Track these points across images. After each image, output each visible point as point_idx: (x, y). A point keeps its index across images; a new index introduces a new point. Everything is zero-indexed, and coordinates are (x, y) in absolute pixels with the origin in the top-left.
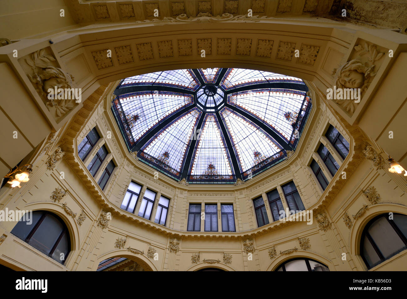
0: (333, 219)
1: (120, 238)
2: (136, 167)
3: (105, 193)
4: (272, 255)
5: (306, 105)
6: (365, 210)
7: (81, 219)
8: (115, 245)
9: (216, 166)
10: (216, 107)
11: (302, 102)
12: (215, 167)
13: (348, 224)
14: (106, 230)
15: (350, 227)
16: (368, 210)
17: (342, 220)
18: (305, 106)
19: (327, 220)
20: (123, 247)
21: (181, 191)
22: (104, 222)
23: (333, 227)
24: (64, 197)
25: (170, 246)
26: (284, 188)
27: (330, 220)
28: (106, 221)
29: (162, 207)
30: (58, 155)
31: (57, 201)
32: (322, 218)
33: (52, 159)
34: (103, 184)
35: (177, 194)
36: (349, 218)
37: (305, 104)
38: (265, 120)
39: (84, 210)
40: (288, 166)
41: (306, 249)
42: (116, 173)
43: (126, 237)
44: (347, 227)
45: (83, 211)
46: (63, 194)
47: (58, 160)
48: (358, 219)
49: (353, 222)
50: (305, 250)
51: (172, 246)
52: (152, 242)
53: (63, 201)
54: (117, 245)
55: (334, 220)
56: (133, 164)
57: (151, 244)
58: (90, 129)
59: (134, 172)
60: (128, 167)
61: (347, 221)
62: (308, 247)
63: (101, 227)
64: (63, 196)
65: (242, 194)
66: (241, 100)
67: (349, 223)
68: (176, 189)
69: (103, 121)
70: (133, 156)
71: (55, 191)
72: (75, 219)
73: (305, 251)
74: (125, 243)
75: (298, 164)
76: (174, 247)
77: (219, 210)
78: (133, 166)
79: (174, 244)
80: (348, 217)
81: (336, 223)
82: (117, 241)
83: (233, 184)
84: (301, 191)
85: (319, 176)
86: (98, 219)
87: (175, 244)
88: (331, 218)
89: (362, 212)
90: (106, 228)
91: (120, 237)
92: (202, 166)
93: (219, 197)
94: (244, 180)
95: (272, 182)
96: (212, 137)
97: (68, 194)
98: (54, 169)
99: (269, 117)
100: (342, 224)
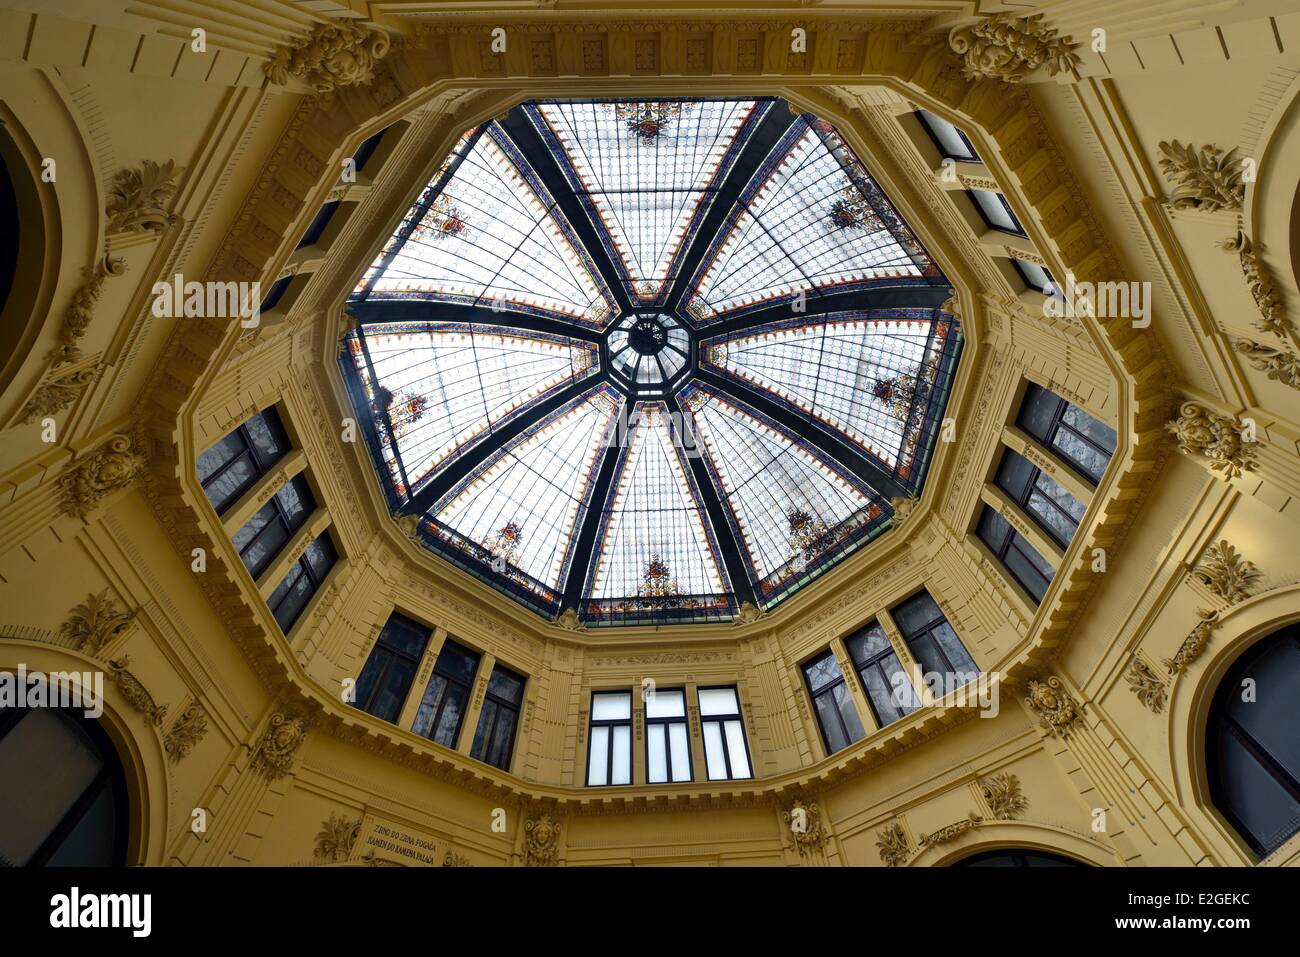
0: (1086, 692)
1: (337, 818)
2: (410, 565)
3: (294, 645)
4: (893, 854)
5: (939, 347)
6: (1208, 627)
7: (185, 734)
8: (315, 845)
9: (671, 566)
10: (666, 384)
11: (923, 342)
12: (667, 570)
13: (1151, 695)
14: (282, 784)
15: (1158, 705)
16: (1217, 628)
17: (1123, 685)
18: (936, 351)
19: (1064, 696)
20: (348, 854)
21: (561, 651)
22: (275, 753)
23: (1091, 718)
24: (124, 634)
25: (527, 843)
26: (900, 614)
27: (1076, 695)
28: (284, 752)
29: (498, 703)
30: (113, 462)
31: (88, 647)
32: (1049, 694)
33: (87, 474)
34: (290, 610)
35: (550, 659)
36: (1148, 674)
37: (935, 346)
38: (816, 413)
39: (202, 699)
40: (905, 546)
41: (1014, 815)
42: (338, 580)
43: (360, 814)
44: (1149, 709)
45: (197, 699)
46: (117, 624)
47: (115, 486)
48: (1184, 671)
49: (1166, 683)
50: (1010, 818)
51: (531, 846)
52: (458, 832)
53: (115, 650)
54: (323, 844)
55: (1090, 693)
56: (402, 556)
57: (455, 840)
58: (254, 408)
59: (405, 582)
60: (385, 565)
61: (1142, 685)
62: (1018, 806)
63: (262, 771)
64: (117, 630)
65: (765, 651)
66: (739, 357)
67: (1150, 692)
68: (545, 644)
69: (307, 395)
70: (403, 530)
71: (86, 604)
72: (157, 729)
73: (1013, 822)
74: (354, 835)
75: (937, 533)
76: (540, 849)
77: (691, 708)
78: (403, 564)
79: (539, 835)
80: (1146, 670)
81: (1100, 703)
82: (324, 830)
83: (730, 621)
84: (956, 618)
85: (1012, 557)
86: (256, 742)
87: (542, 838)
88: (1078, 688)
89: (1198, 638)
90: (281, 777)
91: (340, 812)
92: (627, 569)
93: (690, 664)
94: (765, 608)
95: (859, 599)
96: (656, 475)
97: (140, 626)
98: (91, 517)
99: (827, 401)
100: (1123, 703)
